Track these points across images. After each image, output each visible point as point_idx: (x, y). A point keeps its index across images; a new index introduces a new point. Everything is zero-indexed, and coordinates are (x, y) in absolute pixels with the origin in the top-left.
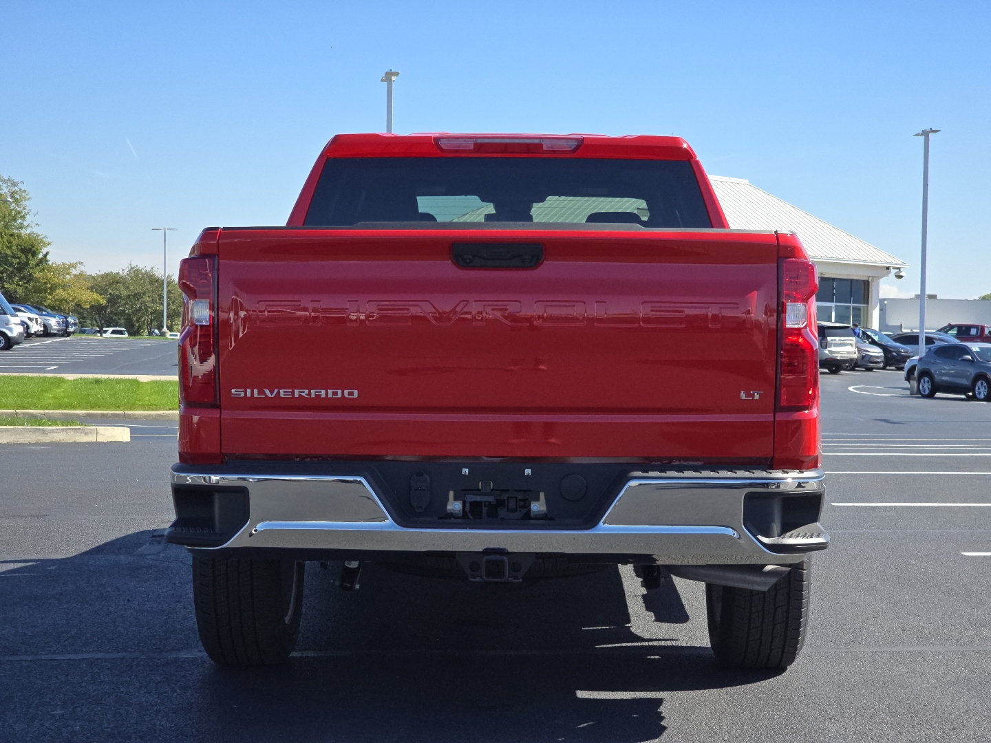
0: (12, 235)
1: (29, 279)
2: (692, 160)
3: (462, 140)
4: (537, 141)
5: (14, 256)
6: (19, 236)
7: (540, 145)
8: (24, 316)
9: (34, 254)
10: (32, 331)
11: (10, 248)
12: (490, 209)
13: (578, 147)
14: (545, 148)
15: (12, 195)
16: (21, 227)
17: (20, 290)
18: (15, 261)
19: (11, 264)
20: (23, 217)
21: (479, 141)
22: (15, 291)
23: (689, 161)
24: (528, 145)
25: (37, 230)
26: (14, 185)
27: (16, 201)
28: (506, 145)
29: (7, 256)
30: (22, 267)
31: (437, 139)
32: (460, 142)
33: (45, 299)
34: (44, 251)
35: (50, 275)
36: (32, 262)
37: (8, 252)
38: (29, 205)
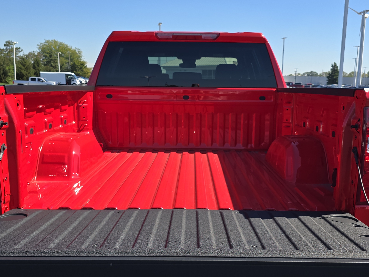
0: (79, 61)
1: (82, 71)
2: (266, 43)
3: (167, 34)
4: (199, 35)
5: (79, 66)
6: (80, 61)
7: (201, 36)
8: (82, 79)
9: (84, 65)
10: (83, 83)
11: (78, 64)
12: (181, 62)
13: (217, 37)
14: (203, 37)
15: (79, 52)
16: (81, 59)
17: (81, 73)
18: (80, 67)
19: (79, 68)
20: (81, 57)
21: (175, 34)
22: (80, 74)
23: (265, 44)
24: (195, 36)
25: (84, 60)
26: (79, 50)
27: (80, 53)
28: (186, 36)
29: (77, 66)
30: (81, 68)
31: (156, 34)
32: (166, 35)
33: (86, 75)
34: (86, 64)
35: (87, 70)
36: (83, 67)
37: (78, 65)
38: (83, 54)
